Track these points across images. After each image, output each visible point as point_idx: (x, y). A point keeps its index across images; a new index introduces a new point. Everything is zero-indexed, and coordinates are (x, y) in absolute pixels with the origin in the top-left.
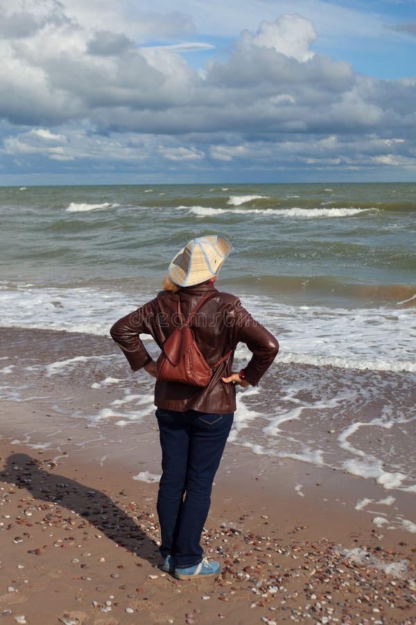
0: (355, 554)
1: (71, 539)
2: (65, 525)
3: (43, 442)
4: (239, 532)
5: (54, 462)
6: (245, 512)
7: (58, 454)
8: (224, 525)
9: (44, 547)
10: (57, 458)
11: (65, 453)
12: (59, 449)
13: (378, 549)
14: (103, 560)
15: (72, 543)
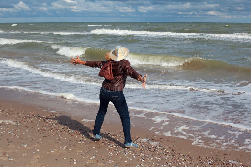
0: (145, 140)
1: (57, 134)
2: (56, 131)
3: (54, 110)
4: (111, 134)
5: (57, 116)
6: (114, 129)
7: (58, 113)
8: (107, 132)
9: (49, 135)
10: (58, 115)
11: (61, 114)
12: (59, 112)
13: (153, 139)
14: (66, 139)
15: (57, 135)
